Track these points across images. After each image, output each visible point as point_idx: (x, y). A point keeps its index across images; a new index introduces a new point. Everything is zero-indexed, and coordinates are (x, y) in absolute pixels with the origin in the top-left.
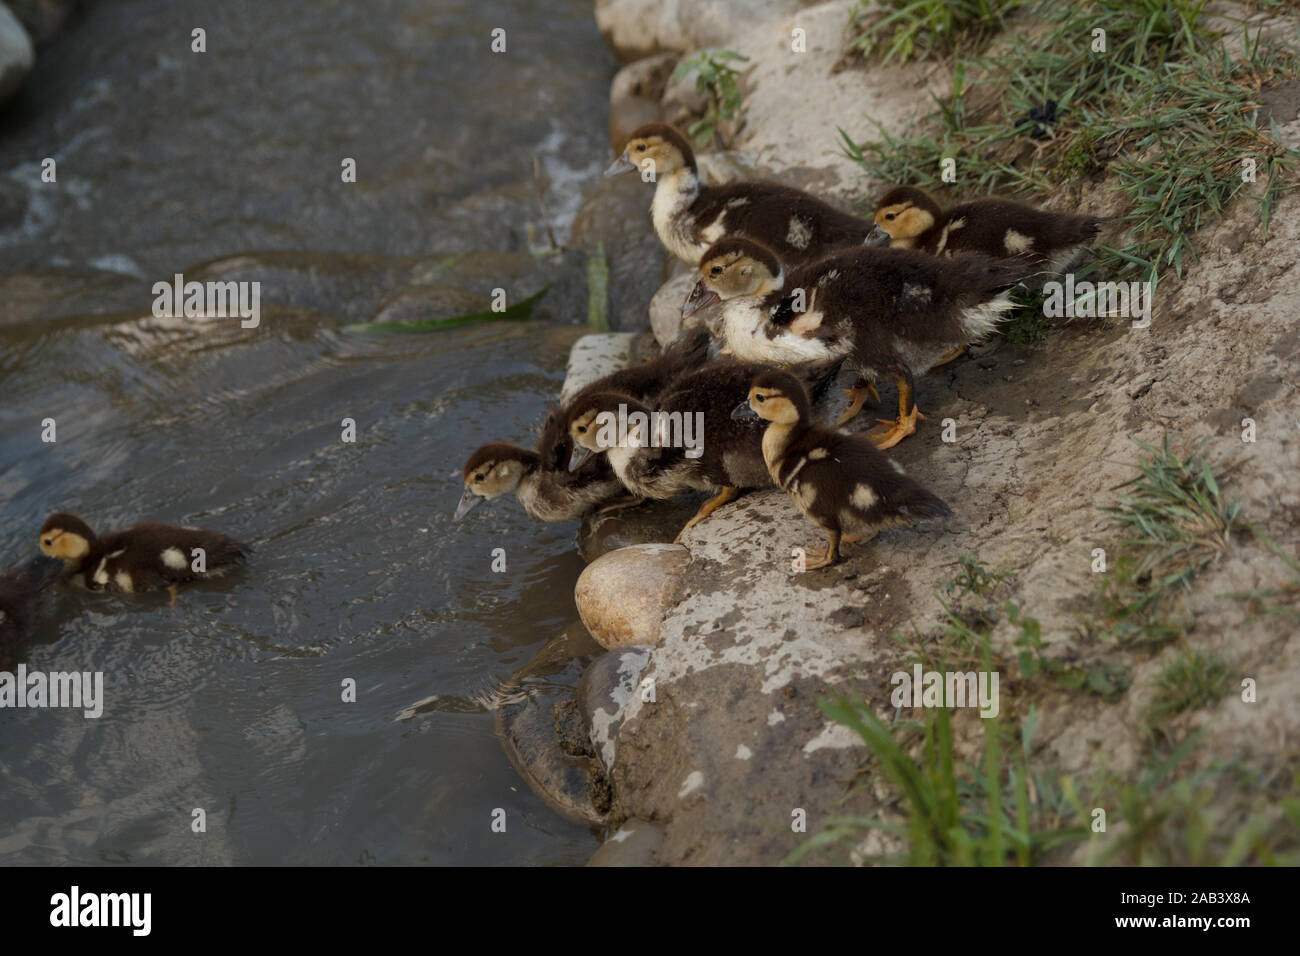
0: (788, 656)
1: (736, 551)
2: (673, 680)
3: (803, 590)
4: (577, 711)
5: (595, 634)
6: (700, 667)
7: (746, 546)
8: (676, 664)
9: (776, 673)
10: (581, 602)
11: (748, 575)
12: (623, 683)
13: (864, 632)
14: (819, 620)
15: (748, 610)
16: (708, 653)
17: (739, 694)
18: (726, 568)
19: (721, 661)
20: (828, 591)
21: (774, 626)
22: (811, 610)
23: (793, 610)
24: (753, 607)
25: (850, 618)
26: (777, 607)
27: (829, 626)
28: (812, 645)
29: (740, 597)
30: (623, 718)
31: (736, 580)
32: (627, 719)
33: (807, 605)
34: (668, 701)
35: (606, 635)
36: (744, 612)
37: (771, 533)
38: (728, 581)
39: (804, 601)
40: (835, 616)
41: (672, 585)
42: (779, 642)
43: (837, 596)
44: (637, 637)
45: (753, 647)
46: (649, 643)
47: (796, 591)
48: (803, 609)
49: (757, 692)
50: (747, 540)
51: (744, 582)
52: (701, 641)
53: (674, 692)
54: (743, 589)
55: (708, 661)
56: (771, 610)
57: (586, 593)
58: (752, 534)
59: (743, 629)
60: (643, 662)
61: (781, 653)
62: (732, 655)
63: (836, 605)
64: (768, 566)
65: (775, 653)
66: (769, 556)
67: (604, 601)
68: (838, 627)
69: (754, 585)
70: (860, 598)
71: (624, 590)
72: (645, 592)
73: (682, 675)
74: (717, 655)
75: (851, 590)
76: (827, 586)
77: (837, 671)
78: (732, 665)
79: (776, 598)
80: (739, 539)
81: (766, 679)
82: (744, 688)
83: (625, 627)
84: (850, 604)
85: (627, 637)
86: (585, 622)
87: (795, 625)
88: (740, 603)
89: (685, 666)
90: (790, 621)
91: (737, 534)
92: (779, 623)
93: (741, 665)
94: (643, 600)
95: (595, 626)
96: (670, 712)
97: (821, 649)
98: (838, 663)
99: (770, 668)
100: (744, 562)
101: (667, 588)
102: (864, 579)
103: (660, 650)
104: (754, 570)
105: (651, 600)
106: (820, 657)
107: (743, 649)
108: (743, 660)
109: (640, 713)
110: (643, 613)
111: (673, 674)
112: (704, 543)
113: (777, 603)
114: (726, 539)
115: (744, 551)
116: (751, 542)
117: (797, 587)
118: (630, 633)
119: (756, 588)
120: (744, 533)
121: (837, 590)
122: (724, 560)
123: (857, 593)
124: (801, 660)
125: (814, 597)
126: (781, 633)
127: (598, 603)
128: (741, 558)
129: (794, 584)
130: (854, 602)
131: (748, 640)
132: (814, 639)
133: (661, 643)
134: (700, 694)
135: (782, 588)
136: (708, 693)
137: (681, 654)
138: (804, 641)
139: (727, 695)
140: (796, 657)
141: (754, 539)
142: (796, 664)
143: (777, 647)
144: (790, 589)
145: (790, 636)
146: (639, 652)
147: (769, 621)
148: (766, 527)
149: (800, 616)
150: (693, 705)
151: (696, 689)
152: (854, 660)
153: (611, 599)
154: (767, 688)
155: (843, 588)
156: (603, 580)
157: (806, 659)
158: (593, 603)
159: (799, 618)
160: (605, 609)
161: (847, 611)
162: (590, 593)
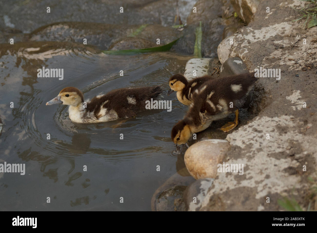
0: (266, 185)
1: (248, 143)
2: (221, 192)
3: (273, 159)
4: (183, 203)
5: (191, 173)
6: (232, 187)
7: (252, 142)
8: (222, 186)
9: (262, 191)
10: (186, 161)
11: (252, 153)
12: (202, 193)
13: (297, 176)
14: (279, 171)
15: (252, 166)
16: (235, 182)
17: (247, 198)
18: (244, 150)
19: (241, 185)
20: (283, 160)
21: (261, 172)
22: (276, 167)
23: (269, 167)
24: (253, 165)
25: (292, 171)
26: (263, 166)
27: (283, 174)
28: (276, 181)
29: (249, 161)
30: (201, 206)
31: (247, 155)
32: (203, 206)
33: (275, 165)
34: (219, 200)
35: (196, 174)
36: (250, 167)
37: (261, 137)
38: (244, 155)
39: (273, 164)
40: (286, 170)
41: (222, 155)
42: (263, 179)
43: (286, 162)
44: (208, 175)
45: (253, 180)
46: (212, 177)
47: (271, 160)
48: (273, 167)
49: (254, 198)
50: (252, 139)
51: (250, 155)
52: (232, 178)
53: (221, 197)
54: (250, 158)
55: (235, 185)
56: (260, 167)
57: (188, 157)
58: (254, 137)
59: (249, 174)
60: (210, 185)
61: (264, 183)
62: (245, 183)
63: (286, 166)
64: (260, 150)
65: (261, 183)
66: (260, 146)
67: (195, 160)
68: (287, 174)
69: (254, 157)
70: (296, 163)
71: (203, 157)
72: (211, 158)
73: (225, 190)
74: (239, 183)
75: (292, 160)
76: (283, 158)
77: (285, 191)
78: (244, 187)
79: (263, 162)
80: (249, 139)
81: (258, 193)
82: (249, 196)
83: (203, 171)
84: (291, 166)
85: (204, 175)
86: (188, 169)
87: (270, 173)
88: (249, 163)
89: (226, 187)
90: (268, 171)
91: (249, 137)
92: (263, 171)
93: (248, 187)
94: (211, 161)
95: (192, 170)
96: (220, 204)
97: (280, 182)
98: (286, 188)
99: (259, 189)
100: (250, 148)
101: (220, 156)
102: (297, 156)
103: (217, 180)
104: (254, 151)
105: (214, 161)
106: (279, 186)
107: (249, 181)
108: (249, 186)
109: (208, 204)
110: (211, 166)
111: (221, 190)
112: (235, 140)
113: (263, 164)
114: (244, 139)
115: (251, 144)
116: (253, 140)
117: (271, 158)
118: (205, 173)
119: (255, 158)
120: (251, 136)
121: (286, 160)
122: (243, 146)
123: (295, 162)
124: (271, 186)
125: (277, 162)
126: (264, 176)
127: (193, 161)
128: (250, 146)
129: (270, 157)
130: (293, 164)
131: (251, 178)
132: (277, 178)
133: (217, 178)
134: (232, 198)
135: (266, 158)
136: (235, 198)
137: (224, 182)
138: (273, 179)
139: (242, 199)
140: (270, 185)
141: (255, 139)
142: (270, 188)
143: (262, 181)
144: (268, 159)
145: (268, 177)
146: (208, 181)
147: (259, 171)
148: (260, 135)
149: (272, 170)
150: (229, 202)
151: (230, 196)
152: (292, 187)
153: (198, 160)
154: (258, 197)
155: (289, 159)
156: (195, 153)
157: (274, 186)
158: (191, 161)
159: (271, 170)
160: (196, 164)
161: (290, 168)
162: (190, 157)
